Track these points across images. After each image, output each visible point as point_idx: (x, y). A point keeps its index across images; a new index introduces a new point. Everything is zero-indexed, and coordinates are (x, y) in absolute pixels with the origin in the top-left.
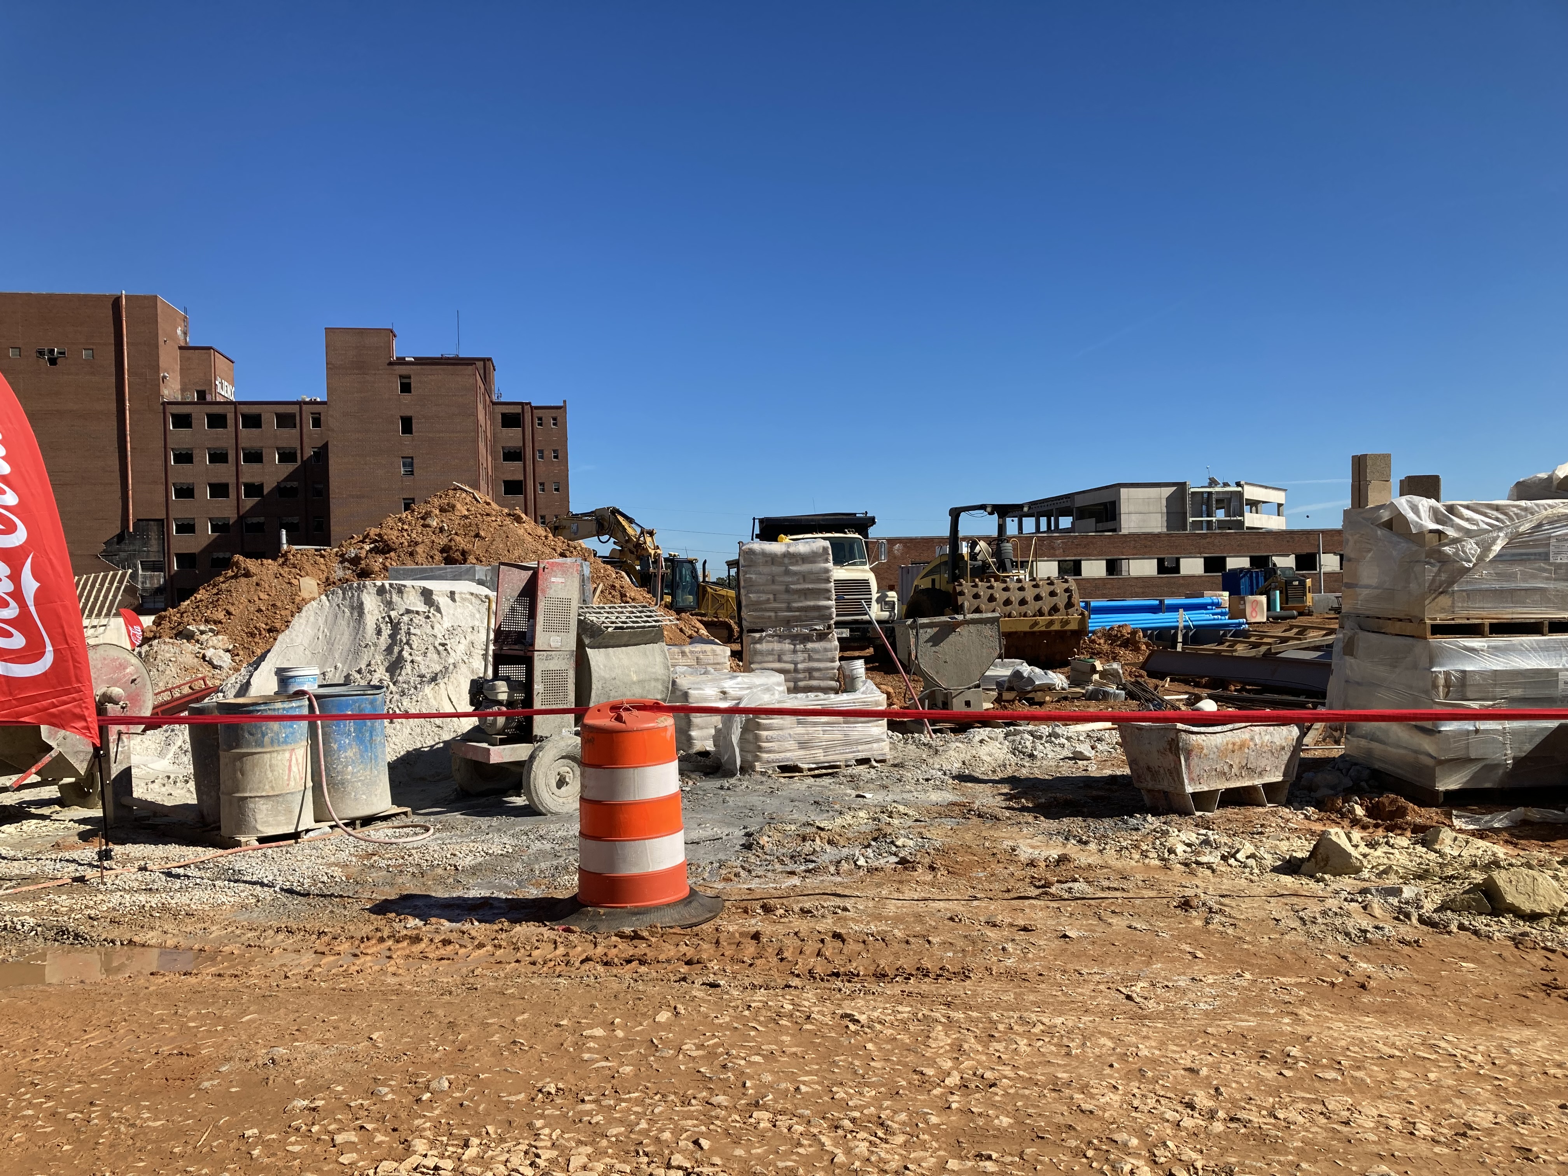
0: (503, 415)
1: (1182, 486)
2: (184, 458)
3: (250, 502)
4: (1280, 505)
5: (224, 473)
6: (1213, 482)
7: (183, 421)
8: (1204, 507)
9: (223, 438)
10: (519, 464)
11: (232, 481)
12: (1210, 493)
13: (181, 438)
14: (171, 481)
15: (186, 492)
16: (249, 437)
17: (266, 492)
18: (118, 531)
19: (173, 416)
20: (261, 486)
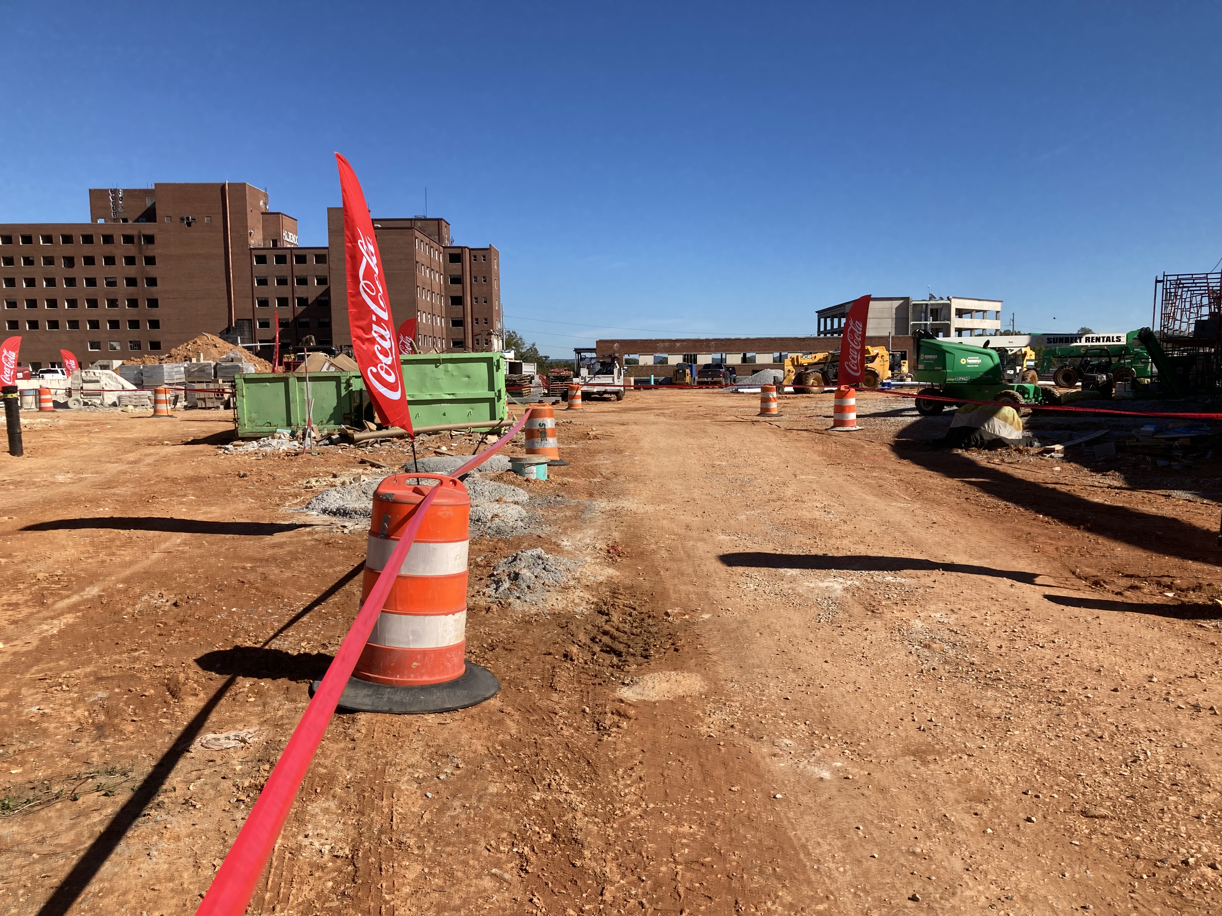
0: (450, 255)
1: (907, 299)
2: (263, 282)
3: (300, 309)
4: (997, 312)
5: (285, 291)
6: (932, 297)
7: (261, 260)
8: (923, 315)
9: (284, 270)
10: (460, 285)
11: (290, 297)
12: (927, 305)
13: (261, 270)
14: (255, 296)
15: (264, 303)
16: (300, 269)
17: (310, 302)
18: (227, 326)
19: (256, 256)
20: (307, 299)
